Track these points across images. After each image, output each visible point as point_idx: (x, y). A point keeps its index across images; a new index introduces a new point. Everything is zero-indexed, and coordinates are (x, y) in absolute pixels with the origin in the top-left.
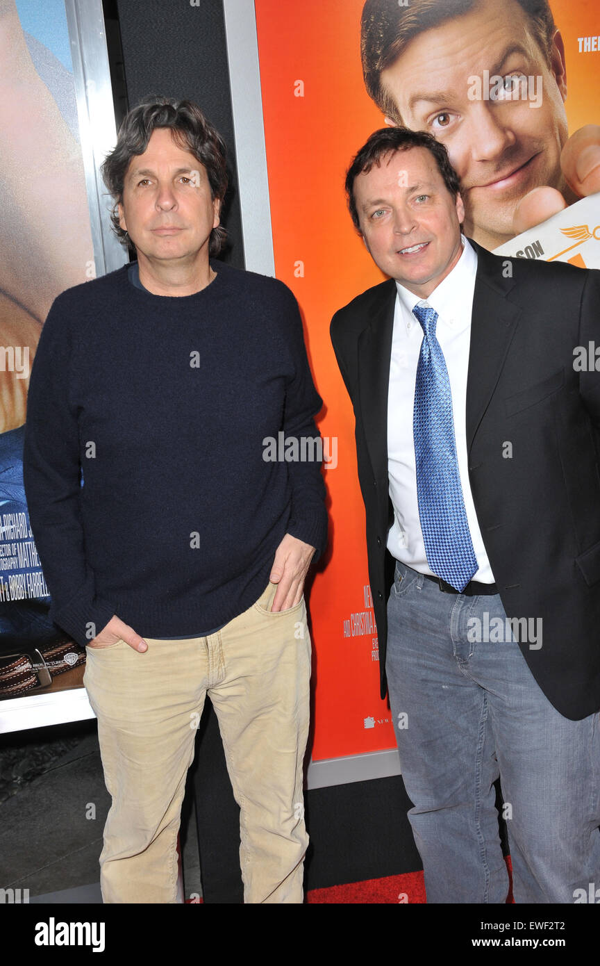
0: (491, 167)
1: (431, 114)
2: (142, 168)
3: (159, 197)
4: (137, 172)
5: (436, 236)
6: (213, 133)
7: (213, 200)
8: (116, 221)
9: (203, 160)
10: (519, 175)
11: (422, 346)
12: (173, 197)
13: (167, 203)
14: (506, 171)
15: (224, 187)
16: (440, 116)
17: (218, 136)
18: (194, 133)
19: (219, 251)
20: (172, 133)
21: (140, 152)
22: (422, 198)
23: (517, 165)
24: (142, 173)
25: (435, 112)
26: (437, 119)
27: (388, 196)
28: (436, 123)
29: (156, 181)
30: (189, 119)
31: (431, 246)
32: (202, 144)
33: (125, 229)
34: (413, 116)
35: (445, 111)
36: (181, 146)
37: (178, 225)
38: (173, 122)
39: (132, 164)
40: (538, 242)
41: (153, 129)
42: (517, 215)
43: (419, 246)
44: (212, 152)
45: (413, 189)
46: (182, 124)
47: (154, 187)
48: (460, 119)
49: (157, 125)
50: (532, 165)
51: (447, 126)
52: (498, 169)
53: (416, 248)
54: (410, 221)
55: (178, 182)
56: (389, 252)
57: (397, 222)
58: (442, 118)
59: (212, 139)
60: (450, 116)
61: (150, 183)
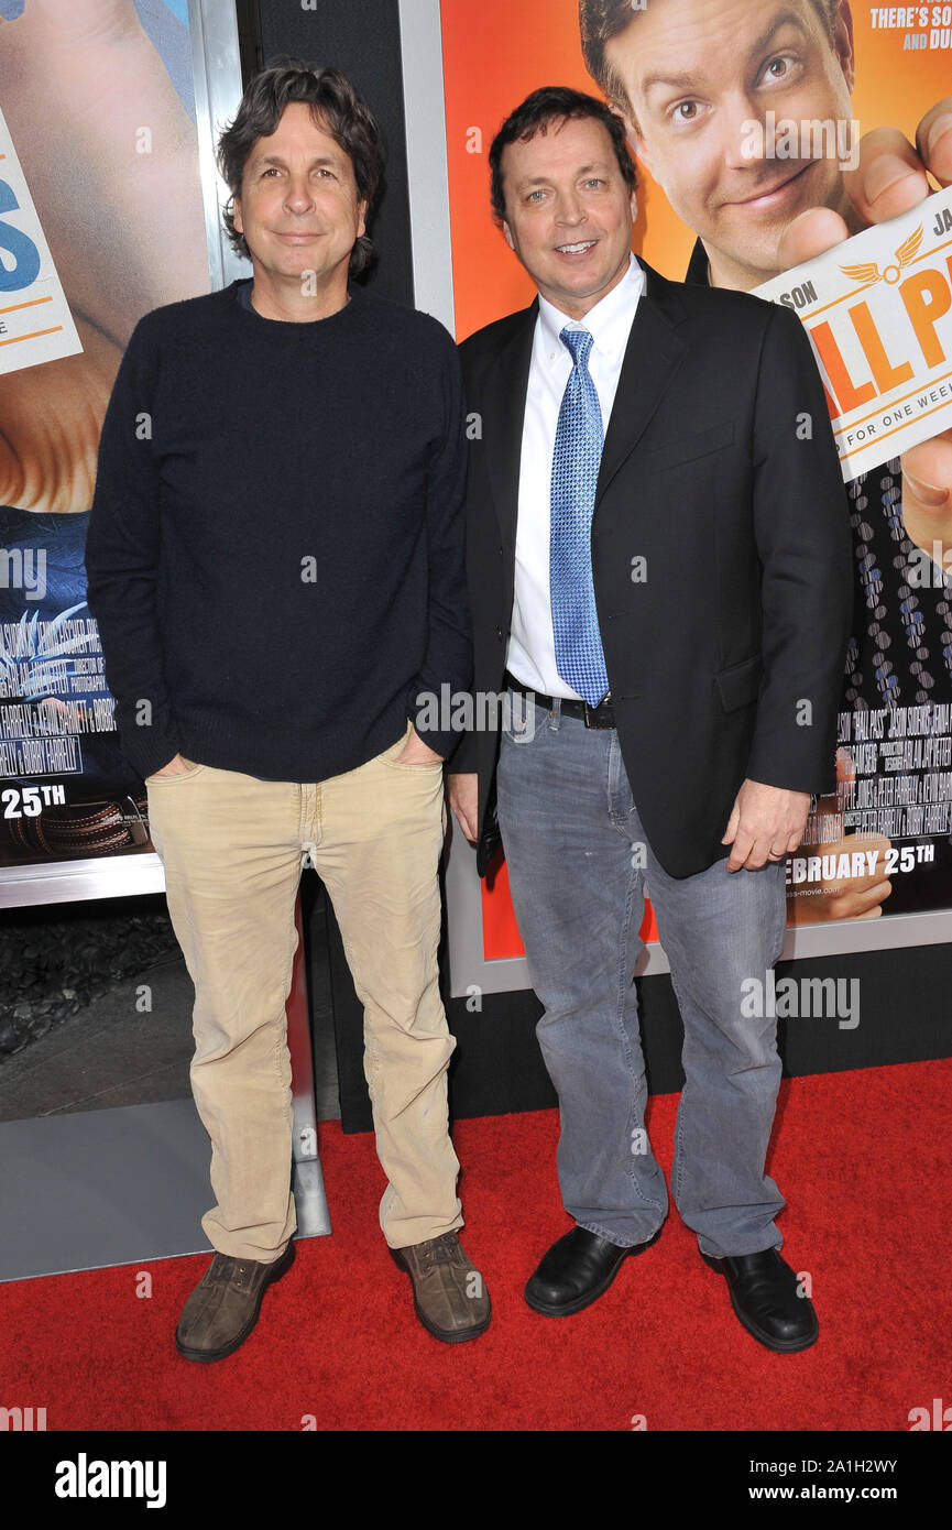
0: (750, 178)
1: (672, 101)
2: (269, 155)
3: (290, 195)
4: (262, 160)
5: (606, 231)
6: (363, 113)
7: (359, 200)
8: (229, 219)
9: (349, 148)
10: (787, 190)
11: (570, 380)
12: (307, 196)
13: (299, 204)
14: (771, 184)
15: (373, 185)
16: (682, 104)
17: (369, 117)
18: (339, 111)
19: (363, 267)
20: (311, 108)
21: (269, 132)
22: (593, 183)
23: (785, 177)
24: (268, 161)
25: (678, 99)
26: (679, 109)
27: (553, 174)
28: (678, 114)
29: (286, 173)
30: (335, 94)
31: (600, 244)
32: (350, 127)
33: (241, 230)
34: (647, 104)
35: (692, 99)
36: (322, 128)
37: (315, 231)
38: (313, 96)
39: (256, 147)
40: (809, 283)
41: (286, 103)
42: (782, 245)
43: (585, 245)
44: (361, 138)
45: (586, 170)
46: (323, 98)
47: (284, 180)
48: (711, 111)
49: (293, 97)
50: (805, 178)
51: (693, 119)
52: (760, 181)
53: (581, 247)
54: (578, 210)
55: (315, 175)
56: (544, 247)
57: (561, 209)
58: (686, 108)
59: (362, 120)
60: (697, 105)
61: (279, 174)
